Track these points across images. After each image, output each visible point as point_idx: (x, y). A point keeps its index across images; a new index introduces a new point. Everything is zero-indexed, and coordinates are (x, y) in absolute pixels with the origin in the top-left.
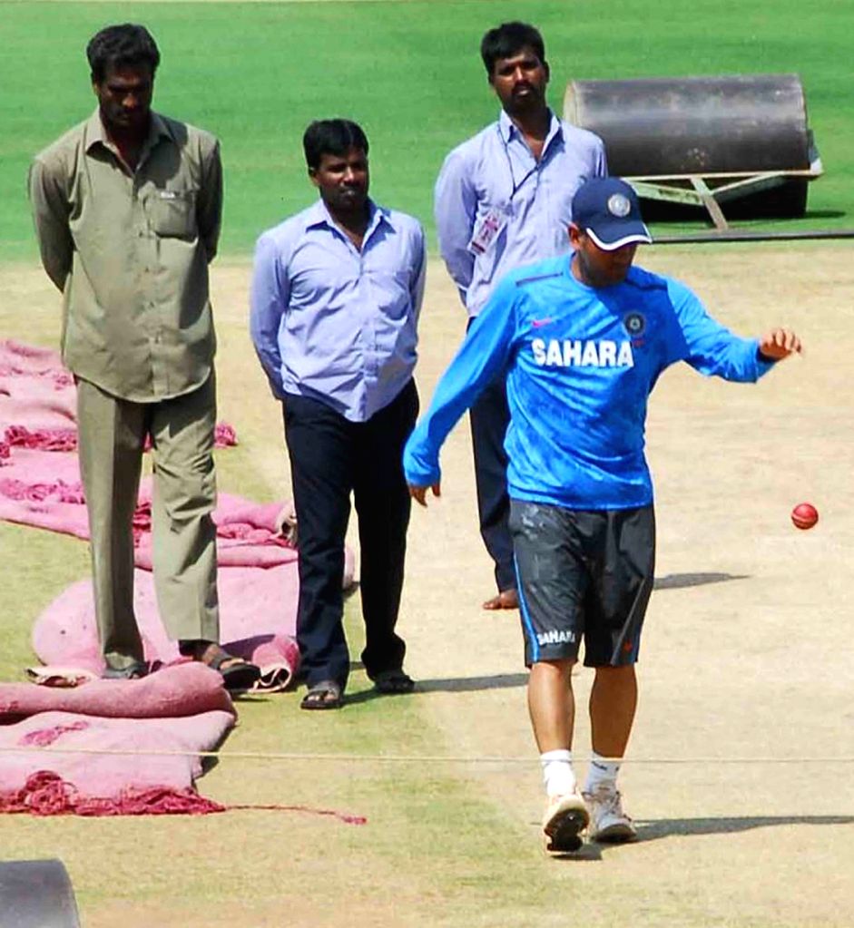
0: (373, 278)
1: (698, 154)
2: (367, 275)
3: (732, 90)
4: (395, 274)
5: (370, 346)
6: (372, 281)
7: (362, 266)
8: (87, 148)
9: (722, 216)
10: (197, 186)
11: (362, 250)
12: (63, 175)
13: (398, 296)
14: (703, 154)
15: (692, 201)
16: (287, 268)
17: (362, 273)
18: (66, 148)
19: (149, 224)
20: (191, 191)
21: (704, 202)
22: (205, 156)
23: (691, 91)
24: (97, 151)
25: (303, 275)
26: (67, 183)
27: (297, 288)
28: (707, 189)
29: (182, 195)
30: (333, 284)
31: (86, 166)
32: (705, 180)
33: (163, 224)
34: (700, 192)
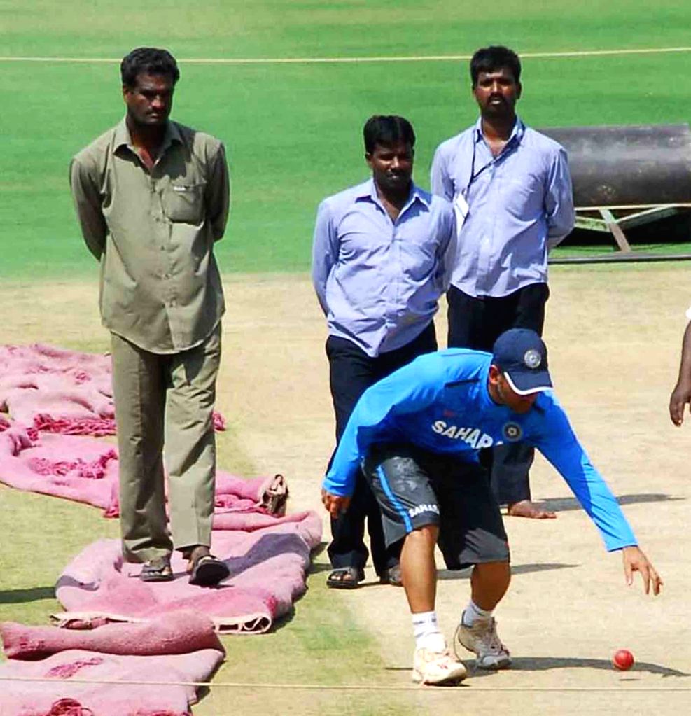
0: (402, 246)
1: (607, 189)
2: (398, 243)
3: (634, 136)
4: (421, 245)
5: (393, 299)
6: (401, 248)
7: (394, 235)
8: (115, 149)
9: (625, 241)
10: (205, 182)
11: (396, 223)
12: (96, 171)
13: (421, 262)
14: (610, 189)
15: (601, 229)
16: (337, 229)
17: (393, 241)
18: (98, 150)
19: (164, 212)
20: (199, 185)
21: (610, 229)
22: (210, 157)
23: (599, 138)
24: (123, 152)
25: (348, 236)
26: (99, 178)
27: (343, 246)
28: (613, 218)
29: (191, 189)
30: (370, 247)
31: (114, 165)
32: (611, 211)
33: (175, 212)
34: (608, 220)
